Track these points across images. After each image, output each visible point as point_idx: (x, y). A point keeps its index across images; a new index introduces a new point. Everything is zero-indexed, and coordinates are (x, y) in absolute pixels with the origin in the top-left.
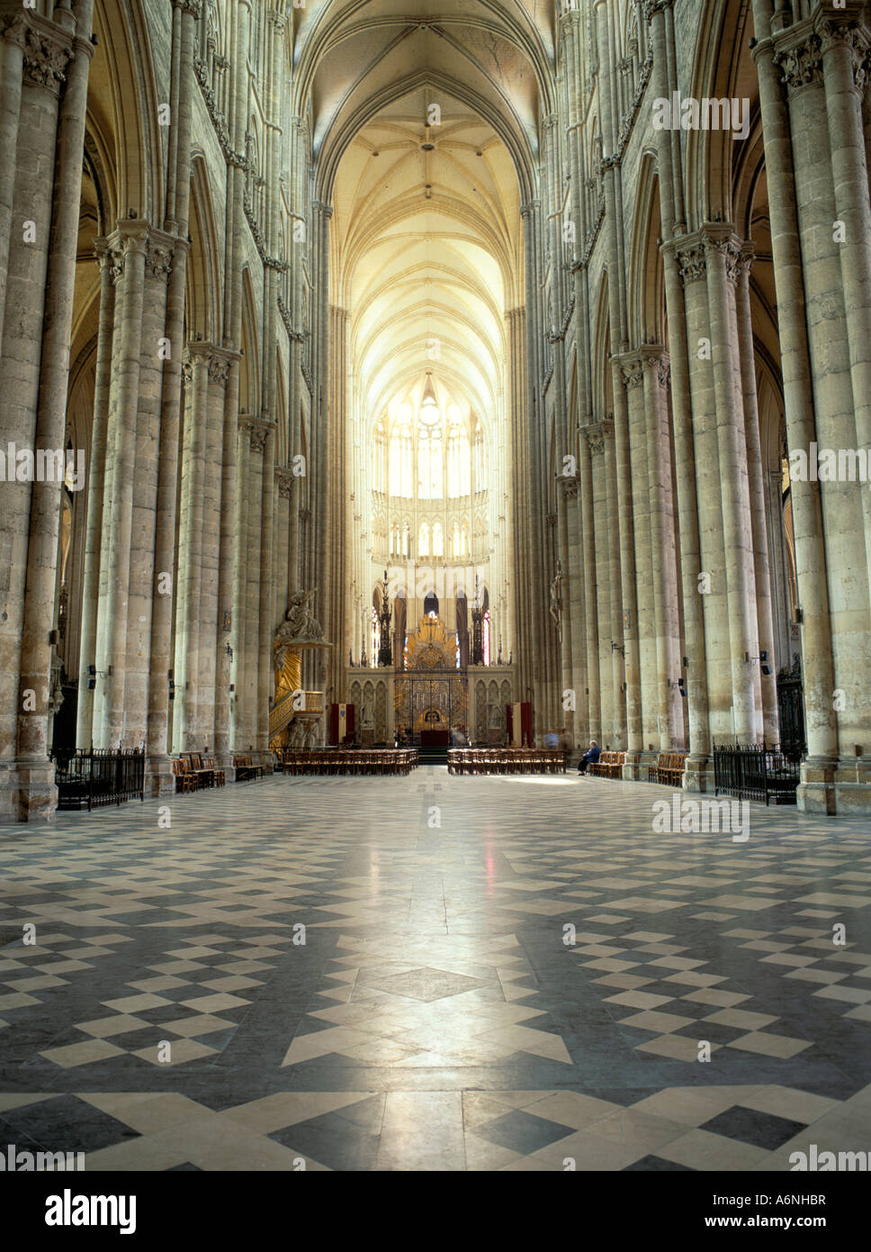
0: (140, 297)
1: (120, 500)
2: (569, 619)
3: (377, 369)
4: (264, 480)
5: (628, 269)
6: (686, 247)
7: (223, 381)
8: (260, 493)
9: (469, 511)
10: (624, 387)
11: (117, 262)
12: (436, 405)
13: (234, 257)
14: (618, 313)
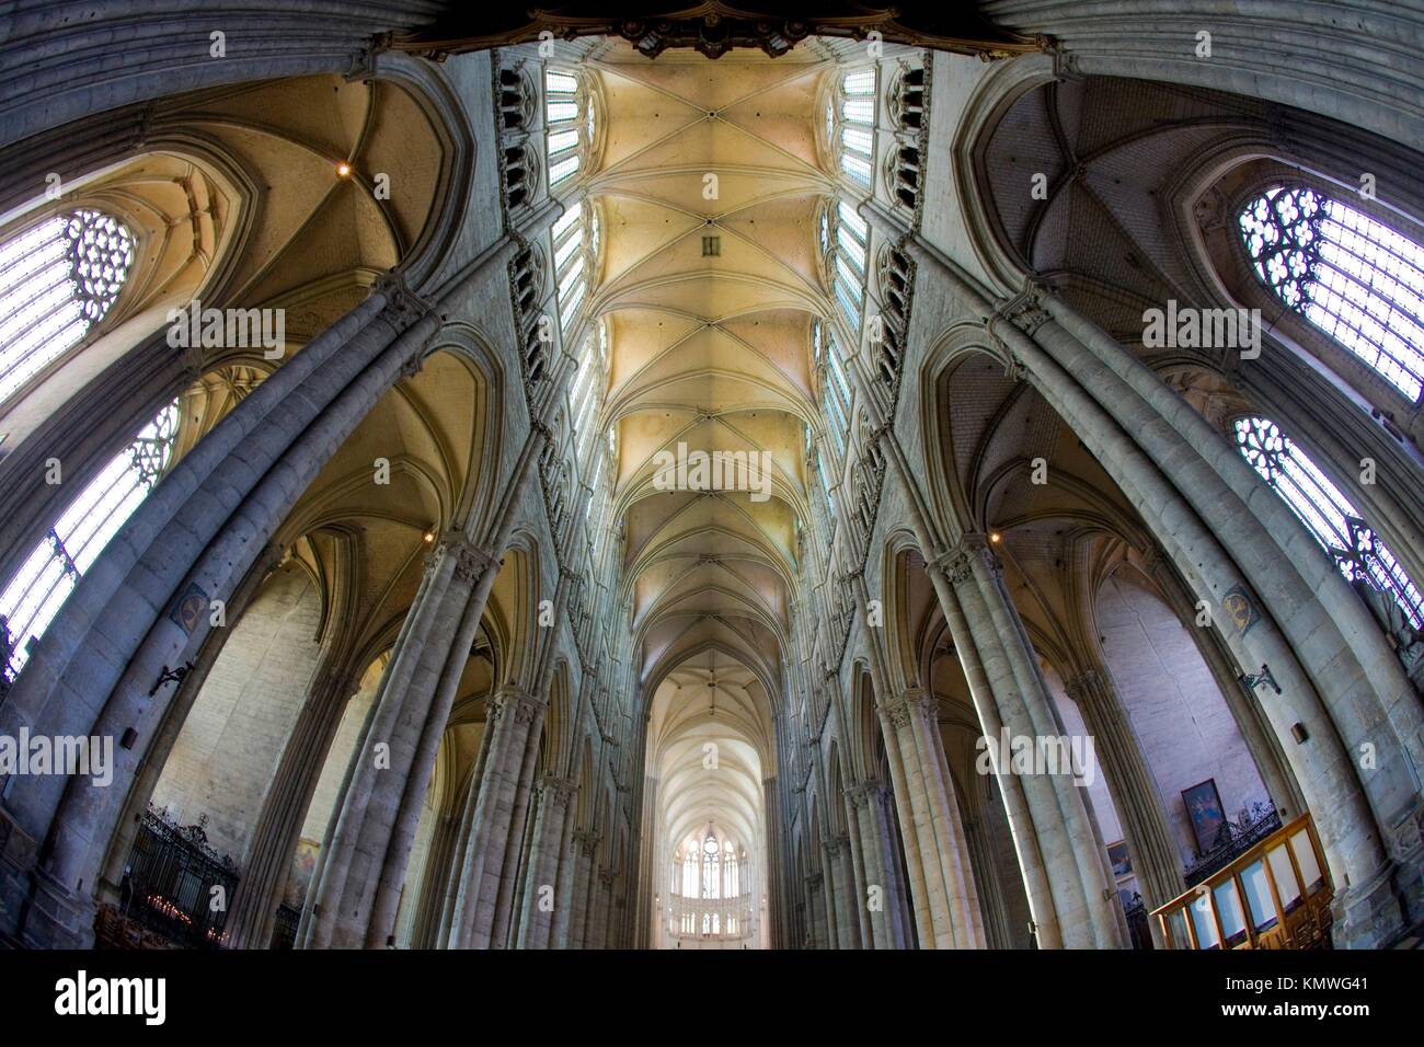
1: (474, 865)
3: (677, 817)
4: (591, 876)
6: (894, 707)
7: (564, 805)
8: (587, 885)
9: (739, 906)
10: (855, 810)
12: (715, 841)
13: (581, 729)
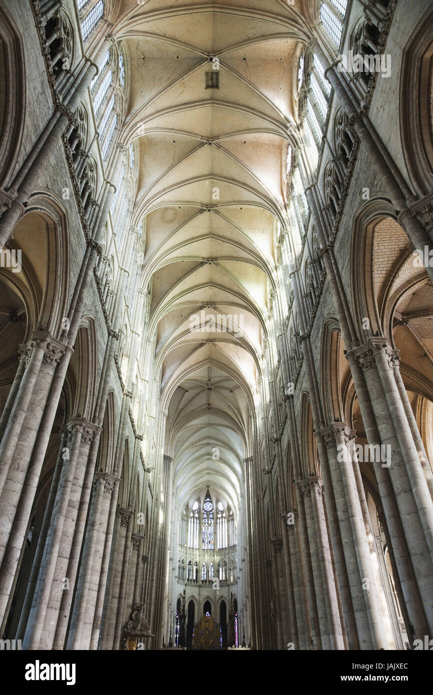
0: (77, 452)
1: (51, 553)
2: (281, 620)
4: (126, 541)
5: (300, 442)
6: (326, 433)
7: (111, 492)
8: (123, 548)
9: (227, 556)
10: (302, 496)
11: (69, 435)
12: (211, 502)
13: (122, 434)
14: (296, 462)
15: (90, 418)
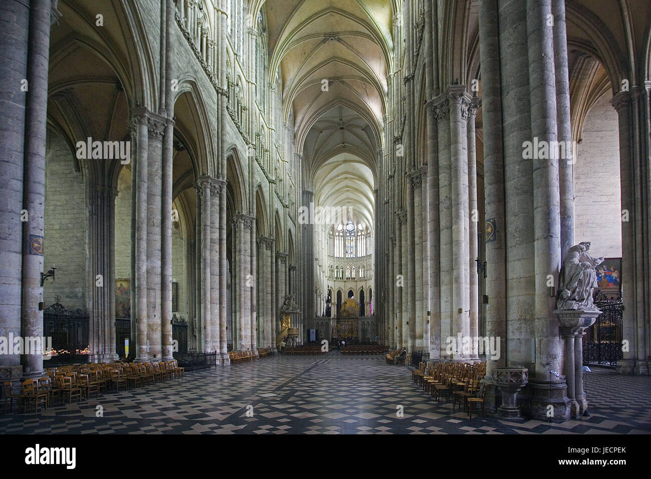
0: (209, 203)
1: (205, 273)
4: (271, 259)
7: (249, 228)
13: (253, 180)
15: (215, 175)
